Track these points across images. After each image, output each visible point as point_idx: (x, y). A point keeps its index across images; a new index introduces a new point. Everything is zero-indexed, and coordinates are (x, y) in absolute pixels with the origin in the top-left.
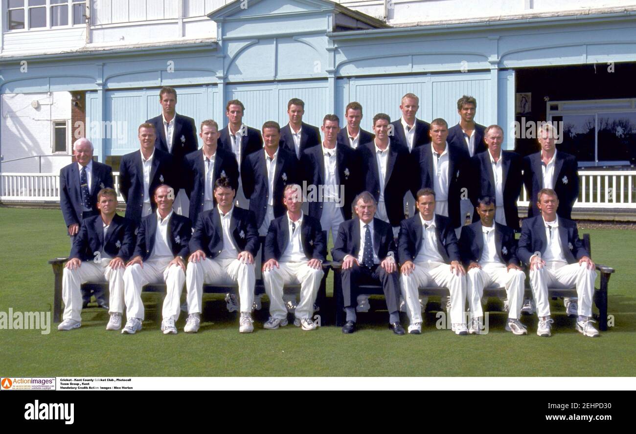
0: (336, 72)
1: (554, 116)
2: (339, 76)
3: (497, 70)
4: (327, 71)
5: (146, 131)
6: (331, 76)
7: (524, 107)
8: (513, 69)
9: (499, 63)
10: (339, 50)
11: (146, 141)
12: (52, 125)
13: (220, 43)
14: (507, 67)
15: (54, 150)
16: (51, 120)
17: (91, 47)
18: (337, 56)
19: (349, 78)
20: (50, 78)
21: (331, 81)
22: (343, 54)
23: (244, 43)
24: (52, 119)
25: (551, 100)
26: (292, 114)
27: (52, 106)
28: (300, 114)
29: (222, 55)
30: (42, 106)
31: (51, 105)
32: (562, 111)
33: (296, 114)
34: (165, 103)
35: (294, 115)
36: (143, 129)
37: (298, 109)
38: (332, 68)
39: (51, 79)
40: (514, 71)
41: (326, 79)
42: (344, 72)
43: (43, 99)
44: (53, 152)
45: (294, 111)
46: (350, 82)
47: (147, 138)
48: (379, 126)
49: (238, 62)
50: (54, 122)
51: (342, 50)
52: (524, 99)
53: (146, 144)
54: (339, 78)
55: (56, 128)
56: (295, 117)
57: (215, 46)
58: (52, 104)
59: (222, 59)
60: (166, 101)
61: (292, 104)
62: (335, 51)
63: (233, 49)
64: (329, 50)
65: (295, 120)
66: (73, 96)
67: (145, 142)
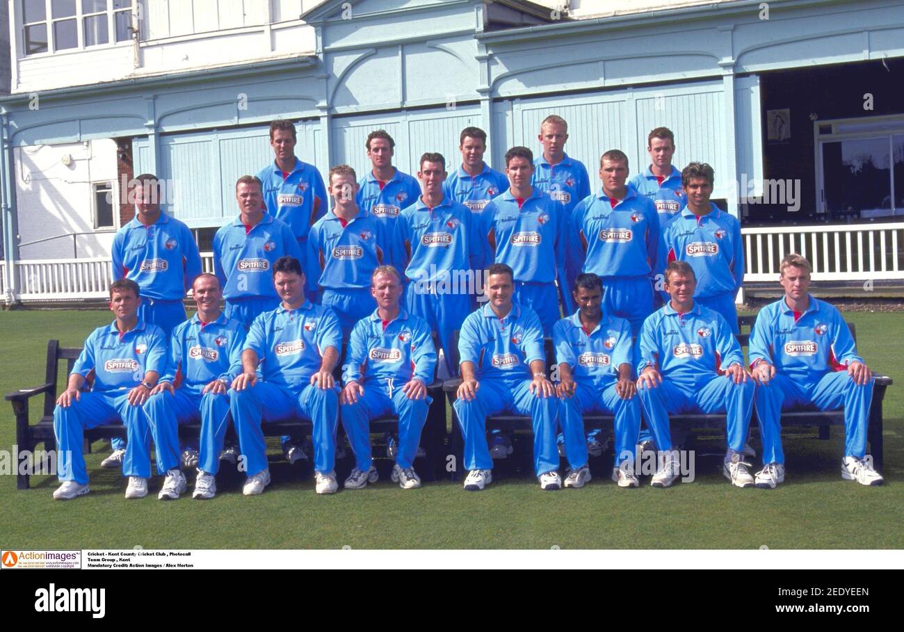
0: (491, 91)
1: (825, 142)
2: (497, 96)
3: (732, 77)
4: (478, 91)
5: (246, 188)
6: (485, 98)
7: (780, 131)
8: (757, 73)
9: (734, 66)
10: (496, 58)
11: (247, 203)
12: (92, 189)
13: (321, 57)
14: (747, 71)
15: (96, 226)
16: (90, 182)
17: (142, 73)
18: (493, 68)
19: (512, 99)
20: (80, 120)
21: (485, 105)
22: (502, 65)
23: (355, 56)
24: (91, 180)
25: (820, 118)
26: (467, 151)
27: (90, 161)
28: (479, 151)
29: (324, 74)
30: (76, 162)
31: (89, 159)
32: (837, 133)
33: (473, 151)
34: (277, 144)
35: (470, 153)
36: (243, 185)
37: (475, 144)
38: (486, 86)
39: (82, 122)
40: (758, 77)
41: (477, 102)
42: (505, 90)
43: (77, 152)
44: (95, 228)
45: (470, 147)
46: (514, 106)
47: (248, 198)
48: (515, 168)
49: (350, 83)
50: (94, 184)
51: (500, 58)
52: (778, 118)
53: (247, 207)
54: (496, 101)
55: (98, 194)
56: (472, 156)
57: (312, 62)
58: (91, 159)
59: (325, 80)
60: (279, 141)
61: (467, 135)
62: (489, 60)
63: (340, 64)
64: (480, 59)
65: (472, 161)
66: (119, 146)
67: (247, 205)
